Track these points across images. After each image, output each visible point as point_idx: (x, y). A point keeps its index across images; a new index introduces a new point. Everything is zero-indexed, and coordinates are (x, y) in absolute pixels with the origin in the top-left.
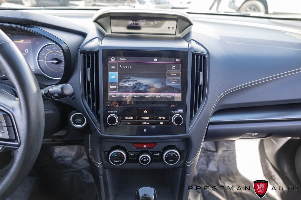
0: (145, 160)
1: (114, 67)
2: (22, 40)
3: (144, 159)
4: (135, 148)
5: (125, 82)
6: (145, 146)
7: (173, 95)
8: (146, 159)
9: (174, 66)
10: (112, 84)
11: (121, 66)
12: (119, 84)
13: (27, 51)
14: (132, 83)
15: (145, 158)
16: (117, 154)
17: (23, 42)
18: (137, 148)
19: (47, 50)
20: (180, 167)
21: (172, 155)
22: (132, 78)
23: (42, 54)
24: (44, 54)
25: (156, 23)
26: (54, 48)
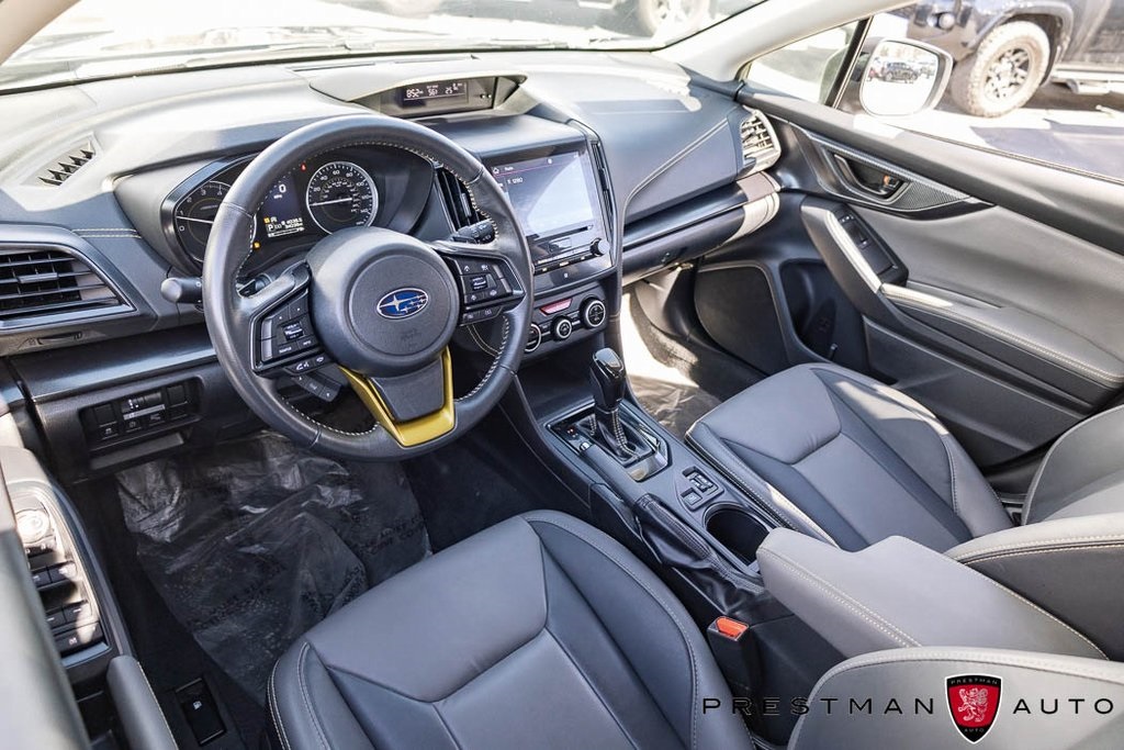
4: (544, 315)
8: (566, 327)
15: (564, 325)
18: (548, 314)
21: (595, 310)
24: (316, 189)
25: (455, 89)
26: (334, 173)
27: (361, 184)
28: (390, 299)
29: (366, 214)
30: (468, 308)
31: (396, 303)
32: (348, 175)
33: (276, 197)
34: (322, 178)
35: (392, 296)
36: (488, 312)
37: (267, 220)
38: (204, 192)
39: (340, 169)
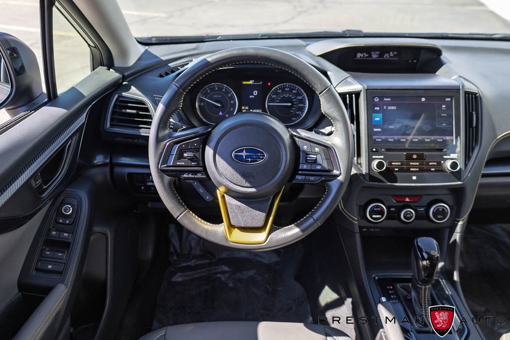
0: (408, 216)
1: (378, 108)
2: (252, 81)
3: (408, 214)
4: (395, 201)
5: (390, 124)
6: (407, 200)
7: (445, 138)
8: (410, 214)
9: (444, 106)
10: (376, 127)
11: (385, 107)
12: (383, 126)
13: (255, 93)
14: (398, 126)
15: (408, 212)
16: (376, 208)
18: (397, 202)
20: (448, 227)
21: (441, 210)
22: (397, 119)
24: (274, 96)
25: (392, 55)
26: (286, 89)
27: (300, 98)
28: (241, 151)
29: (299, 114)
30: (300, 172)
31: (244, 154)
32: (294, 92)
33: (251, 97)
34: (278, 91)
35: (243, 149)
36: (312, 178)
37: (243, 108)
38: (217, 89)
39: (290, 88)
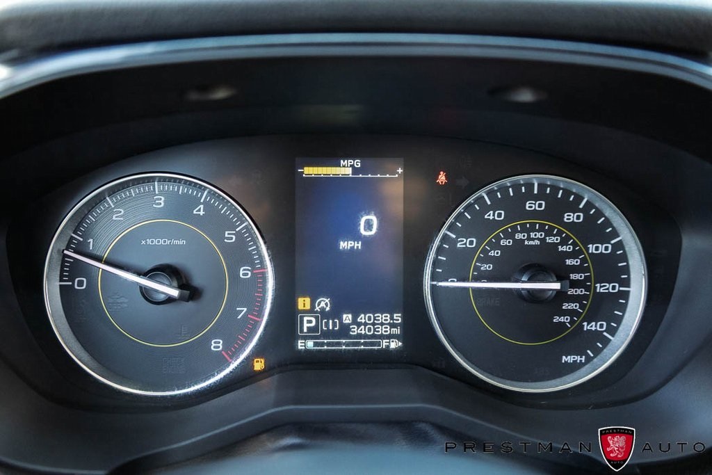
2: (350, 162)
13: (369, 225)
17: (355, 171)
19: (490, 216)
23: (455, 242)
24: (463, 243)
26: (530, 205)
27: (603, 249)
29: (599, 336)
32: (569, 217)
37: (303, 303)
39: (550, 198)
